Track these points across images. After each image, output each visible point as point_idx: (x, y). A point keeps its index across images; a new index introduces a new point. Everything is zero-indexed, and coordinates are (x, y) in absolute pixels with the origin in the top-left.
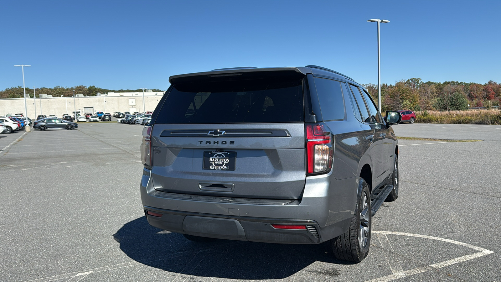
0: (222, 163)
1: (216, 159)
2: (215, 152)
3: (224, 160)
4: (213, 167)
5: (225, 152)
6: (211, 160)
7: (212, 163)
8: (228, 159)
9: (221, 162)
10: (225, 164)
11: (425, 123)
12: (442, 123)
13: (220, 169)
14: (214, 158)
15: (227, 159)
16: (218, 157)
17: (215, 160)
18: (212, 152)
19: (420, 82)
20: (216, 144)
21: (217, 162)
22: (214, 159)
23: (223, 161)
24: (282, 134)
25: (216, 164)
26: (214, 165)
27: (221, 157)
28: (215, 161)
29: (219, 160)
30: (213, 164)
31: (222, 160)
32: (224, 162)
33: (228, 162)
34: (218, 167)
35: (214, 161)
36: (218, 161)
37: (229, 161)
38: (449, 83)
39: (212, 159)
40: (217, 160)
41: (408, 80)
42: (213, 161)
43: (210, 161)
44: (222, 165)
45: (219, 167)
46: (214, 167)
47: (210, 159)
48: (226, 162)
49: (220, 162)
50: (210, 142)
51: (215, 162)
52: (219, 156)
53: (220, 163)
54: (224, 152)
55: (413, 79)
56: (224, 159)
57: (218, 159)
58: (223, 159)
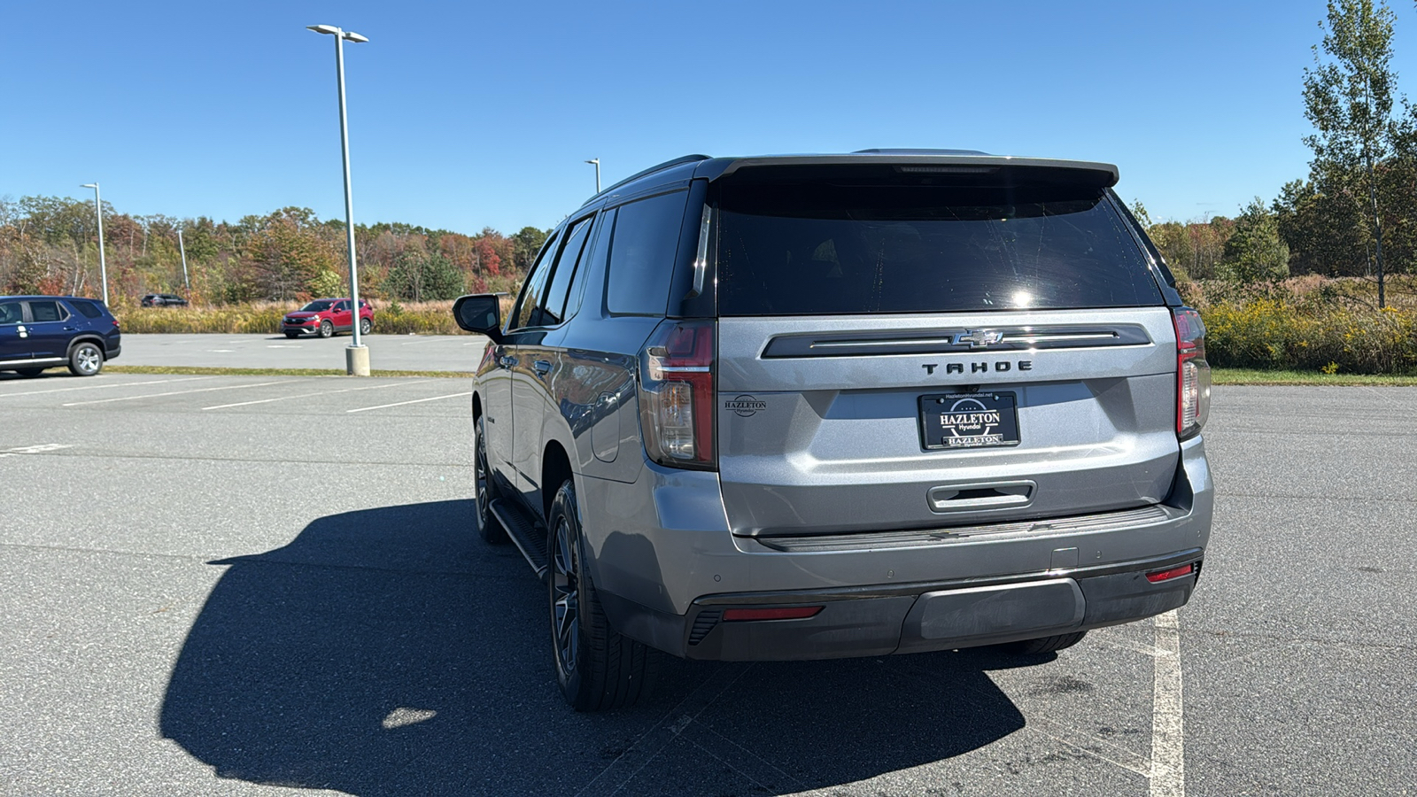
0: (979, 427)
1: (961, 416)
2: (957, 396)
3: (983, 417)
4: (959, 441)
5: (985, 393)
6: (944, 419)
7: (950, 429)
8: (995, 413)
9: (977, 424)
10: (988, 429)
11: (399, 333)
12: (445, 334)
13: (980, 444)
14: (954, 416)
15: (991, 413)
16: (965, 410)
17: (956, 420)
18: (947, 396)
19: (311, 218)
20: (980, 371)
21: (965, 425)
22: (952, 417)
23: (981, 421)
24: (1136, 335)
25: (962, 430)
26: (957, 436)
27: (973, 410)
28: (958, 422)
29: (969, 418)
30: (953, 430)
31: (977, 418)
32: (984, 422)
33: (996, 422)
34: (972, 439)
35: (954, 422)
36: (966, 422)
37: (998, 419)
38: (386, 227)
39: (946, 417)
40: (962, 419)
41: (277, 214)
42: (952, 424)
43: (942, 423)
44: (981, 432)
45: (976, 440)
46: (961, 439)
47: (942, 417)
48: (992, 422)
49: (973, 424)
50: (960, 368)
51: (957, 425)
52: (967, 408)
53: (975, 427)
54: (982, 395)
55: (293, 209)
56: (985, 413)
57: (965, 416)
58: (980, 415)
